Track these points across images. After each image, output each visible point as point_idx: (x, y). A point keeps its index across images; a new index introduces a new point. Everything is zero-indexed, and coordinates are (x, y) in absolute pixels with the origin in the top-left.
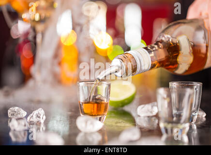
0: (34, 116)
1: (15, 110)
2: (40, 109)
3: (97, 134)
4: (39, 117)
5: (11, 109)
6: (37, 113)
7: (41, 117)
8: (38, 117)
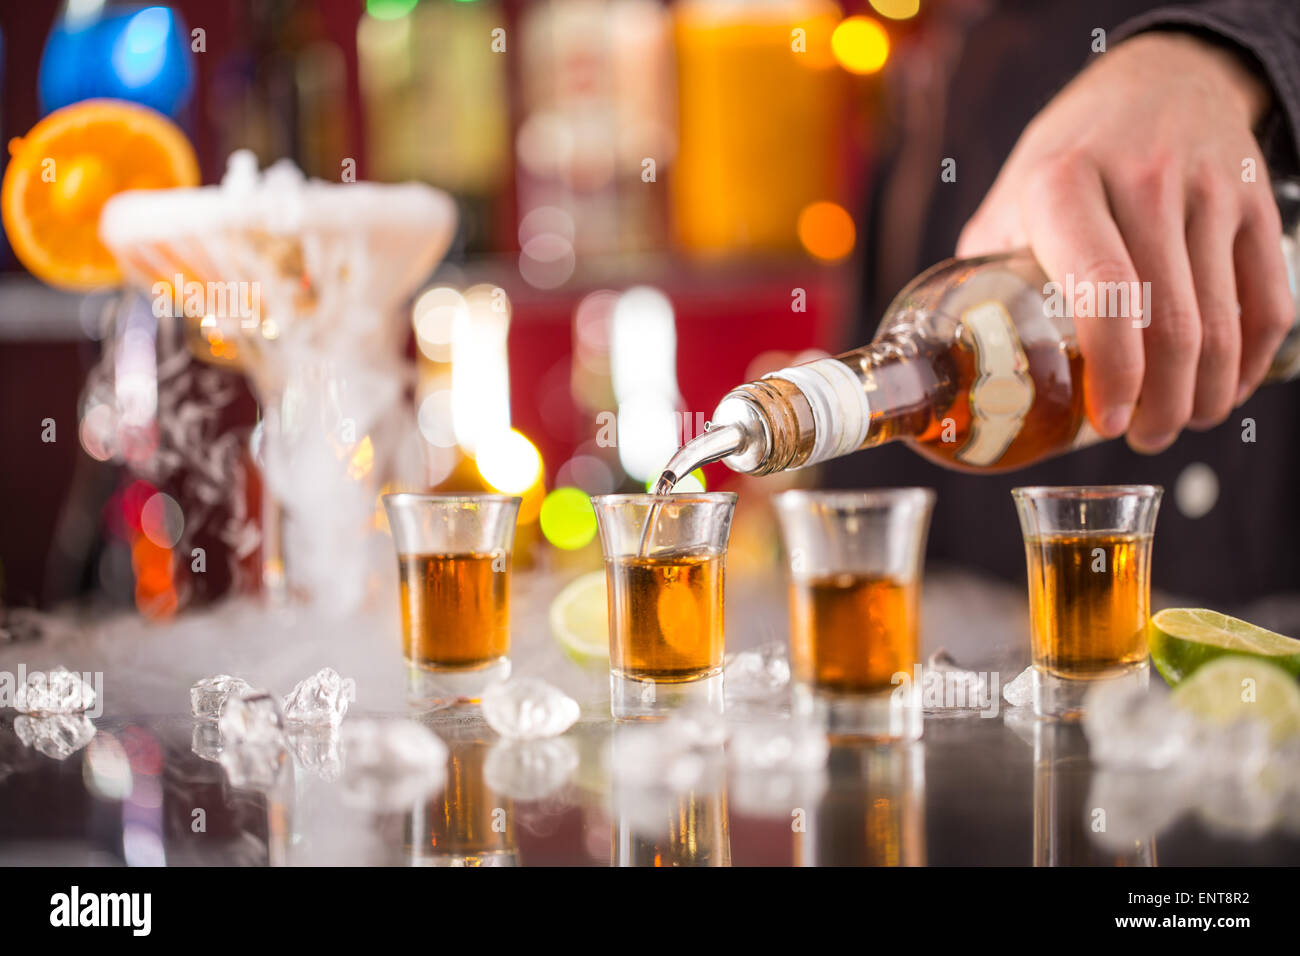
0: (303, 702)
1: (219, 687)
2: (326, 671)
3: (563, 743)
4: (323, 704)
5: (201, 683)
6: (316, 686)
7: (331, 700)
8: (317, 700)
